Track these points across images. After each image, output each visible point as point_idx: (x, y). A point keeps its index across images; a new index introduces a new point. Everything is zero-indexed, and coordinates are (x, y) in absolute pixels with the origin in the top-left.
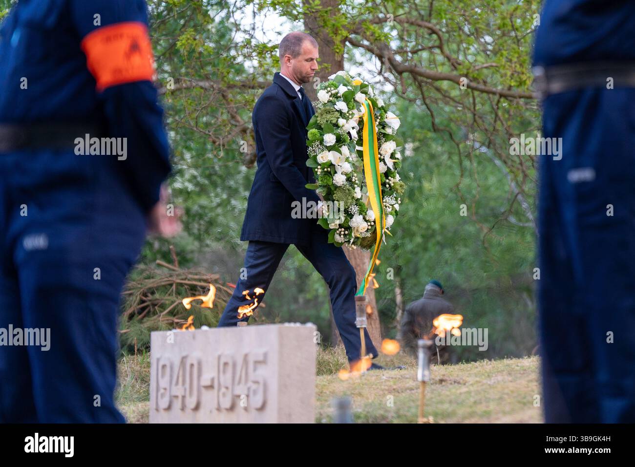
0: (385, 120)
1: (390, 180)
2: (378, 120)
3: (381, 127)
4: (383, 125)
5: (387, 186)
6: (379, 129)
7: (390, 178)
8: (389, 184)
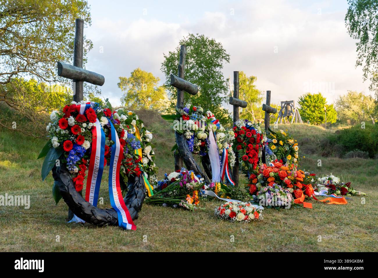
0: (145, 134)
1: (151, 167)
2: (142, 135)
3: (143, 138)
4: (145, 138)
5: (150, 170)
6: (143, 140)
7: (151, 165)
8: (151, 169)
